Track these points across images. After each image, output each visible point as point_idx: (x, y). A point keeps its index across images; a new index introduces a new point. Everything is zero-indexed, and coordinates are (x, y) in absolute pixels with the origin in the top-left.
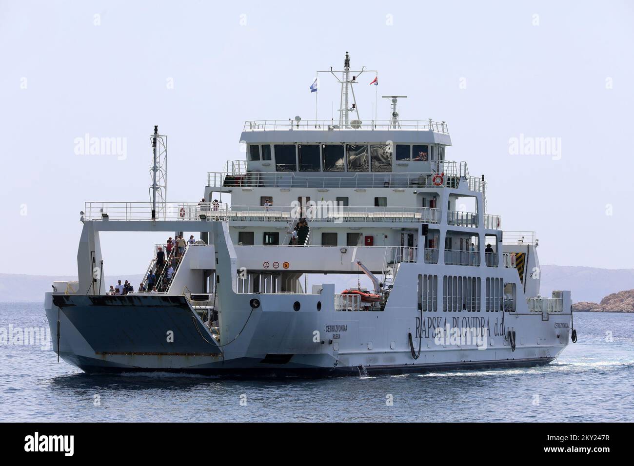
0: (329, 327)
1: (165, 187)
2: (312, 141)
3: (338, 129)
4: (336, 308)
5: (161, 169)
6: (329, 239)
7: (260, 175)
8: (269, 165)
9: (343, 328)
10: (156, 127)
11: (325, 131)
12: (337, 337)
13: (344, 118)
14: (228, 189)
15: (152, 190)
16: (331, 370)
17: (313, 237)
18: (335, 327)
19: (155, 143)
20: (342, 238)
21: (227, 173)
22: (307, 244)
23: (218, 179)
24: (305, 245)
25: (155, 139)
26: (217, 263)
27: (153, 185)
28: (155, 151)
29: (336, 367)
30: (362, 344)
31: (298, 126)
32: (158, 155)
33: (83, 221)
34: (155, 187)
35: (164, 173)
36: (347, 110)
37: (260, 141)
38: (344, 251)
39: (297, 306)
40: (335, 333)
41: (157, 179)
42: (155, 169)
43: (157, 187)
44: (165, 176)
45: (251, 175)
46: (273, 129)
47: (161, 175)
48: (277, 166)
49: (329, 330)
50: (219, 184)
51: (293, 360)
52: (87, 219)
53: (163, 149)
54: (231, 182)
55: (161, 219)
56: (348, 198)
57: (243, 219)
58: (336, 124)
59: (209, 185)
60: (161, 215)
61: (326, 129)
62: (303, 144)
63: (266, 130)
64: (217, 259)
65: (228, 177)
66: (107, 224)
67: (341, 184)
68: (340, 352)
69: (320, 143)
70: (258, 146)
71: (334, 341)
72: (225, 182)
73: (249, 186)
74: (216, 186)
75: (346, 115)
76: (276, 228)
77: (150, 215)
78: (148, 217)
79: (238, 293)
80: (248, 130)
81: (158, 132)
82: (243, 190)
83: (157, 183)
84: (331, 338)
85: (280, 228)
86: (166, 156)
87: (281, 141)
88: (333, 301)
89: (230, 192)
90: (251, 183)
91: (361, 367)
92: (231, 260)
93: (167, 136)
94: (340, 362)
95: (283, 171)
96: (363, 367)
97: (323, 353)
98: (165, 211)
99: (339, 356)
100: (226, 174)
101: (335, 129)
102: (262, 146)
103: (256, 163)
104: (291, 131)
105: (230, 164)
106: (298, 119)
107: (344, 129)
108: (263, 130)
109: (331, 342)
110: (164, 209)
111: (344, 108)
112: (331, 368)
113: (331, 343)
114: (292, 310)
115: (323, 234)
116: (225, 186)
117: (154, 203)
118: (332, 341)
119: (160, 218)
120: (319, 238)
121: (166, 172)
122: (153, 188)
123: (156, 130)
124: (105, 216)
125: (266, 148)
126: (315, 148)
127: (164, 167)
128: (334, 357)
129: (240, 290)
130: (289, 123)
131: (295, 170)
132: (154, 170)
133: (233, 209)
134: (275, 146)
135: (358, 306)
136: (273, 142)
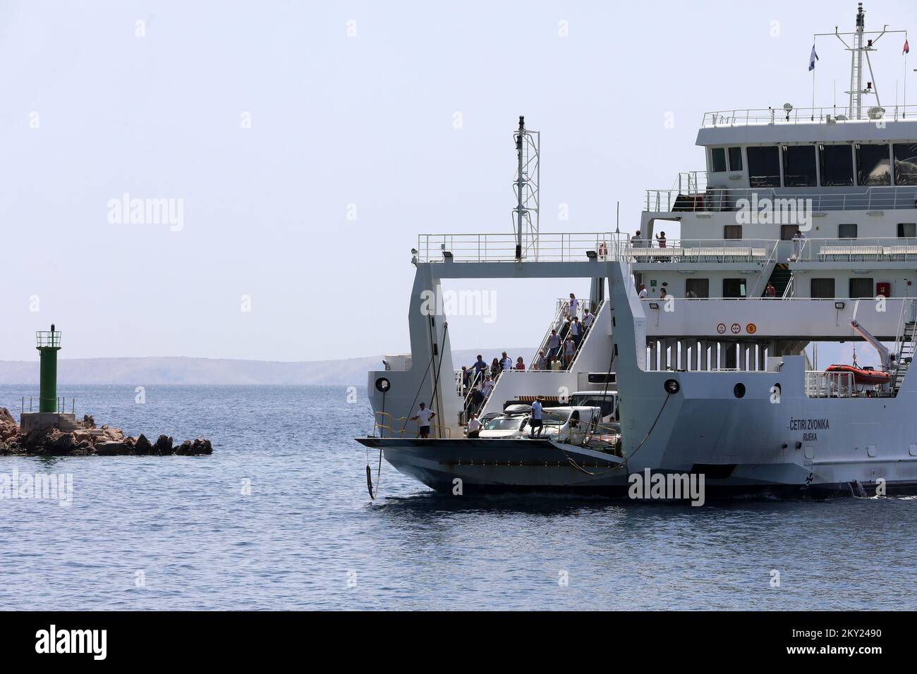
0: (797, 423)
1: (537, 211)
2: (804, 141)
3: (842, 122)
4: (809, 393)
5: (529, 182)
6: (822, 288)
7: (727, 192)
8: (739, 178)
9: (822, 424)
10: (522, 118)
11: (824, 125)
12: (812, 437)
13: (855, 105)
14: (678, 214)
15: (516, 215)
16: (802, 488)
17: (799, 285)
18: (808, 423)
19: (519, 144)
20: (842, 287)
21: (680, 192)
22: (789, 295)
23: (664, 200)
24: (784, 297)
25: (520, 138)
26: (615, 325)
27: (518, 207)
28: (520, 156)
29: (810, 483)
30: (856, 449)
31: (787, 118)
32: (524, 161)
33: (415, 264)
34: (521, 210)
35: (535, 188)
36: (860, 92)
37: (726, 142)
38: (841, 306)
39: (740, 390)
40: (807, 432)
41: (524, 199)
42: (520, 183)
43: (523, 210)
44: (536, 194)
45: (713, 193)
46: (745, 124)
47: (530, 193)
48: (751, 180)
49: (796, 427)
50: (665, 208)
51: (737, 474)
52: (423, 260)
53: (532, 152)
54: (684, 204)
55: (531, 259)
56: (856, 225)
57: (693, 260)
58: (841, 114)
59: (648, 209)
60: (530, 252)
61: (825, 121)
62: (790, 145)
63: (734, 125)
64: (614, 319)
65: (680, 198)
66: (450, 267)
67: (846, 204)
68: (815, 461)
69: (815, 142)
70: (723, 149)
71: (804, 443)
72: (676, 205)
73: (710, 210)
74: (661, 211)
75: (859, 100)
76: (740, 272)
77: (514, 253)
78: (510, 256)
79: (648, 370)
80: (709, 125)
81: (526, 127)
82: (698, 216)
83: (525, 205)
84: (800, 439)
85: (747, 273)
86: (538, 163)
87: (756, 141)
88: (803, 382)
89: (678, 219)
90: (713, 205)
91: (854, 484)
92: (635, 321)
93: (539, 133)
94: (817, 477)
95: (759, 187)
96: (858, 482)
97: (786, 462)
98: (538, 246)
99: (814, 467)
100: (677, 194)
101: (838, 122)
102: (730, 149)
103: (720, 175)
104: (771, 125)
105: (685, 178)
106: (788, 108)
107: (855, 121)
108: (729, 125)
109: (799, 446)
110: (535, 243)
111: (855, 88)
112: (803, 485)
113: (799, 448)
114: (732, 396)
115: (813, 281)
116: (674, 210)
117: (520, 234)
118: (800, 444)
119: (529, 257)
120: (807, 287)
121: (538, 187)
122: (518, 212)
123: (522, 123)
124: (448, 255)
125: (735, 152)
126: (809, 150)
127: (535, 179)
128: (806, 468)
129: (654, 366)
130: (769, 113)
131: (779, 185)
132: (518, 185)
133: (684, 245)
134: (749, 149)
135: (850, 391)
136: (744, 143)
